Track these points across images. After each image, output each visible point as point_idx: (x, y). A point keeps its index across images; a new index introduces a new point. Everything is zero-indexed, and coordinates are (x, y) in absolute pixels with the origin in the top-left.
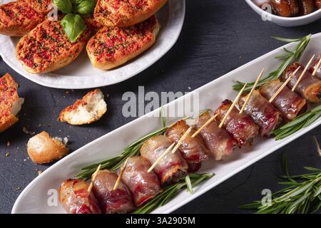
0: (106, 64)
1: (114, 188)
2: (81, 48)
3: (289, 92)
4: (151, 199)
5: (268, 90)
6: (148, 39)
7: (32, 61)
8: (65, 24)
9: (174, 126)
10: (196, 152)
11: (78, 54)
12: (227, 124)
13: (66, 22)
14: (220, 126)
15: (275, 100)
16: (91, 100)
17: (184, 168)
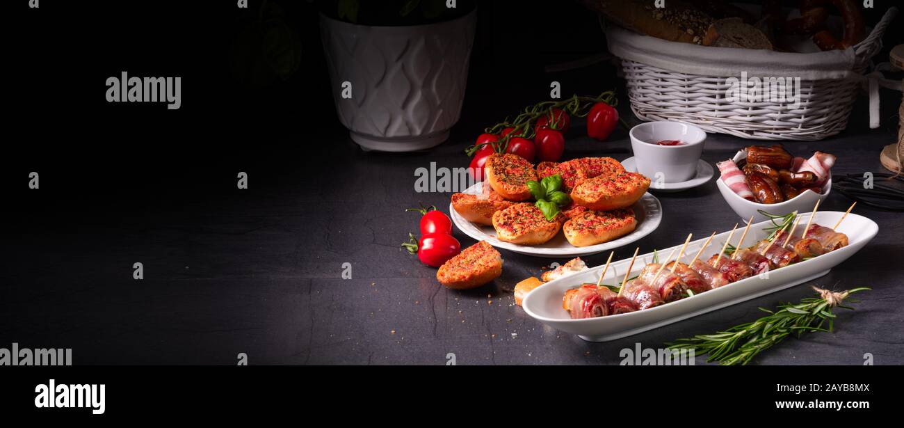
0: (588, 236)
1: (618, 296)
2: (557, 229)
6: (629, 223)
7: (512, 227)
8: (540, 205)
10: (693, 277)
11: (555, 232)
13: (543, 203)
16: (575, 265)
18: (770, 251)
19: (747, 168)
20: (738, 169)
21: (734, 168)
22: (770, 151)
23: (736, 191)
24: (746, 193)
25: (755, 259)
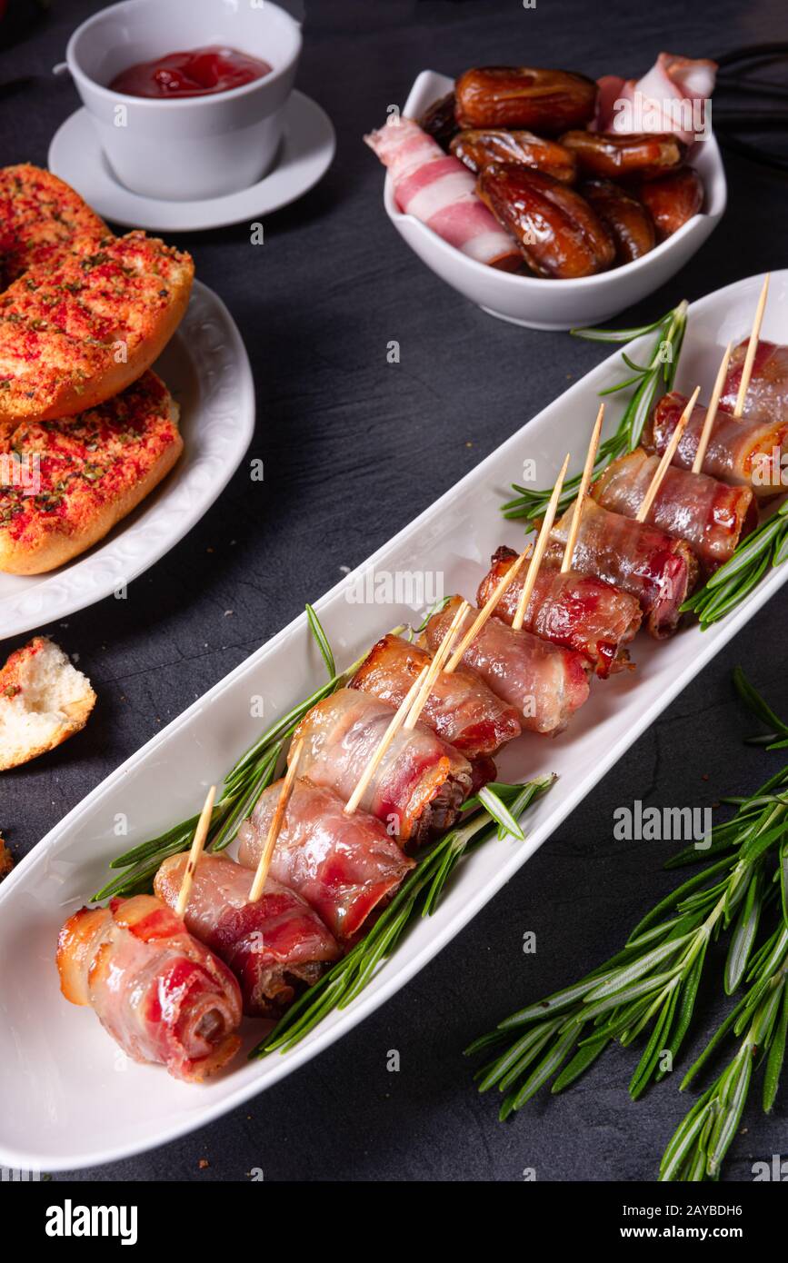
1: (254, 895)
3: (688, 479)
4: (389, 899)
5: (619, 493)
6: (166, 439)
9: (370, 659)
10: (478, 715)
12: (534, 617)
14: (517, 624)
15: (652, 515)
16: (33, 675)
17: (463, 771)
18: (667, 494)
19: (466, 143)
20: (437, 150)
21: (428, 153)
22: (529, 82)
23: (456, 241)
24: (493, 243)
25: (631, 546)
